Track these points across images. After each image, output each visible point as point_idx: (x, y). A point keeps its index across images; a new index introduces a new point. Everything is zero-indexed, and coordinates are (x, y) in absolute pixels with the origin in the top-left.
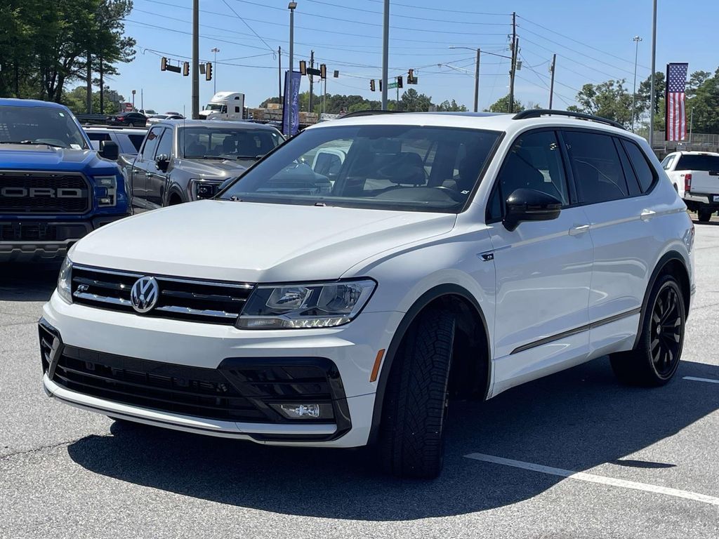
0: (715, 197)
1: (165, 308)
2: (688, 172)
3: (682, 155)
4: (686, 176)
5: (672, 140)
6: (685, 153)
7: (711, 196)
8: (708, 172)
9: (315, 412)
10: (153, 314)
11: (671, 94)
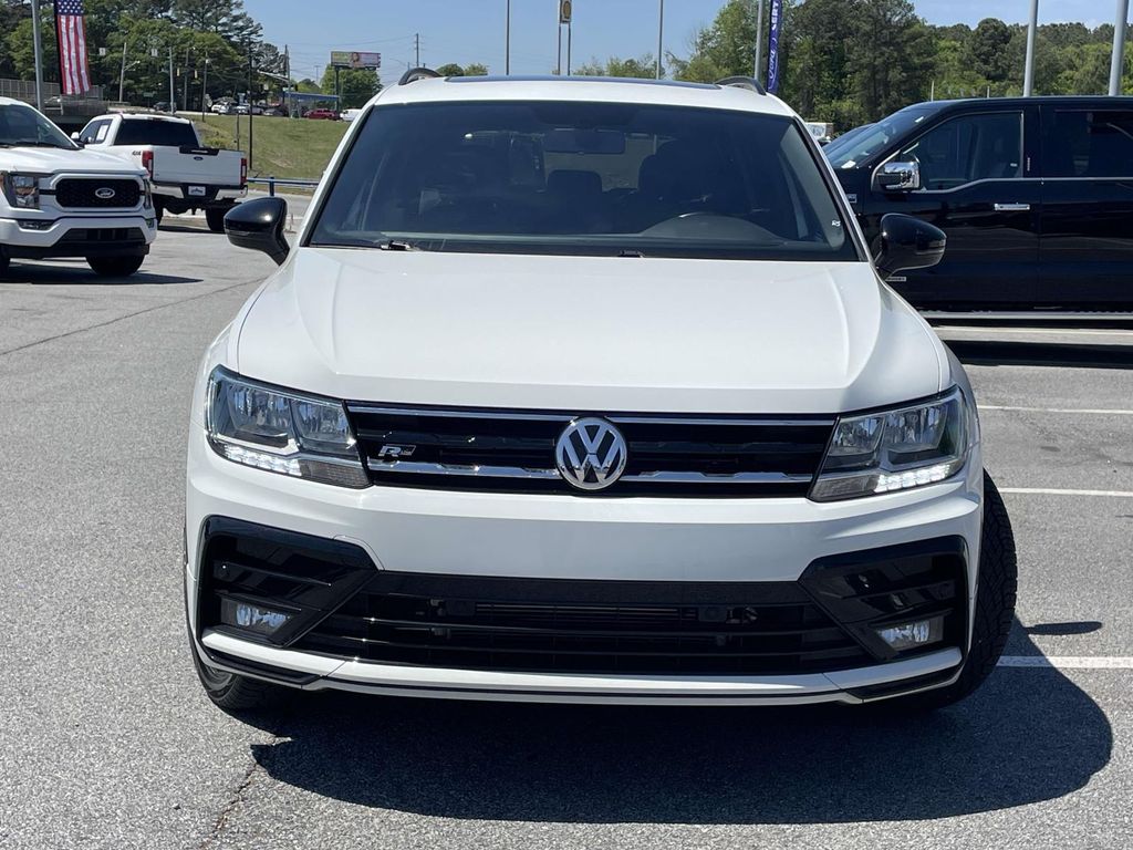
0: (191, 188)
1: (643, 478)
2: (147, 148)
3: (123, 120)
4: (144, 154)
5: (69, 92)
6: (127, 116)
7: (185, 187)
8: (177, 149)
9: (920, 633)
10: (619, 490)
11: (63, 20)
